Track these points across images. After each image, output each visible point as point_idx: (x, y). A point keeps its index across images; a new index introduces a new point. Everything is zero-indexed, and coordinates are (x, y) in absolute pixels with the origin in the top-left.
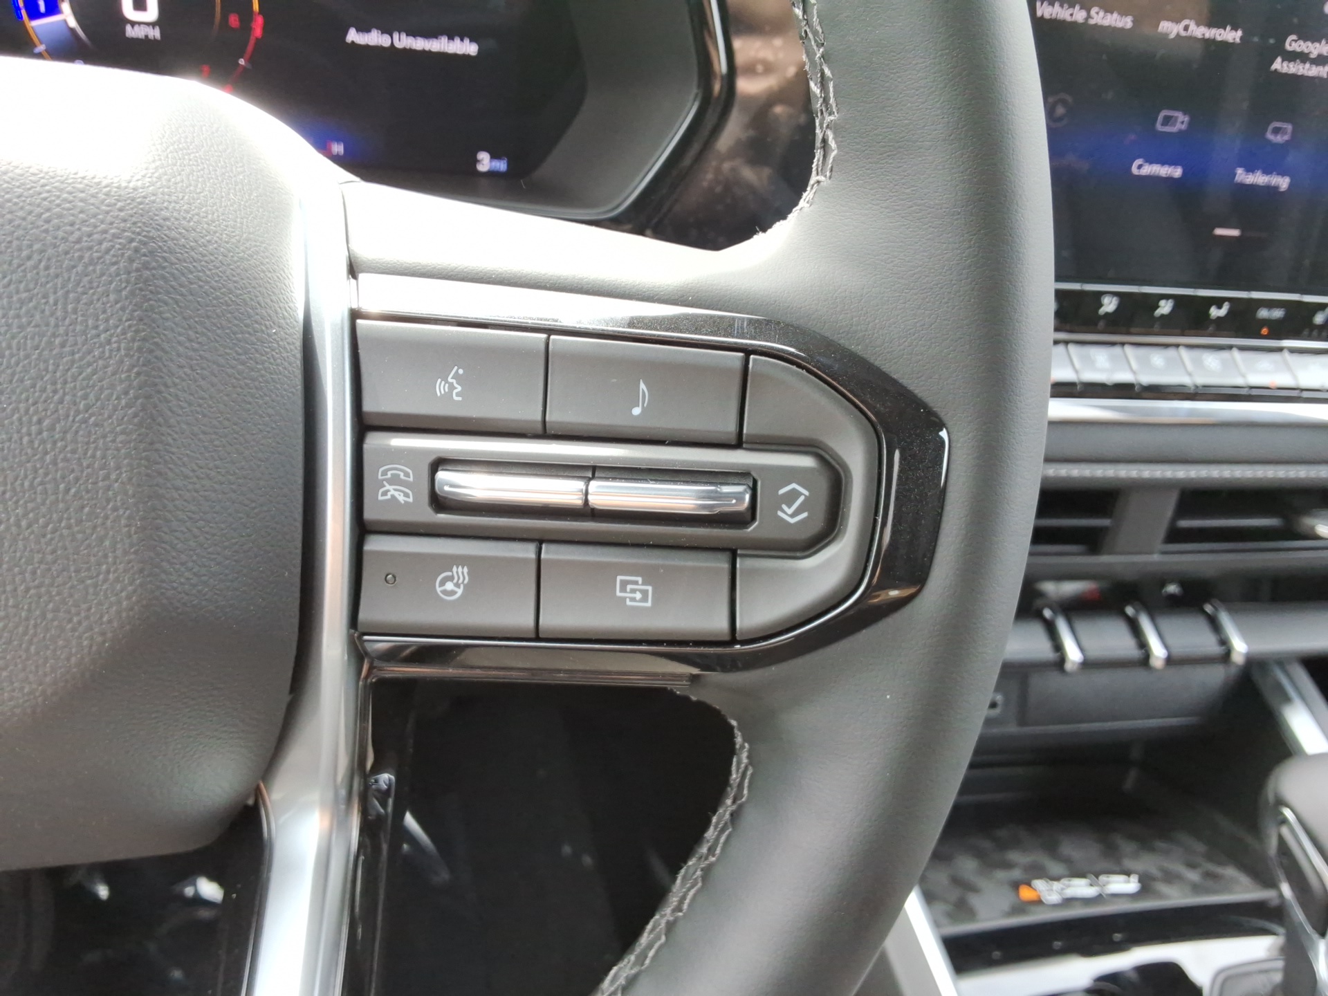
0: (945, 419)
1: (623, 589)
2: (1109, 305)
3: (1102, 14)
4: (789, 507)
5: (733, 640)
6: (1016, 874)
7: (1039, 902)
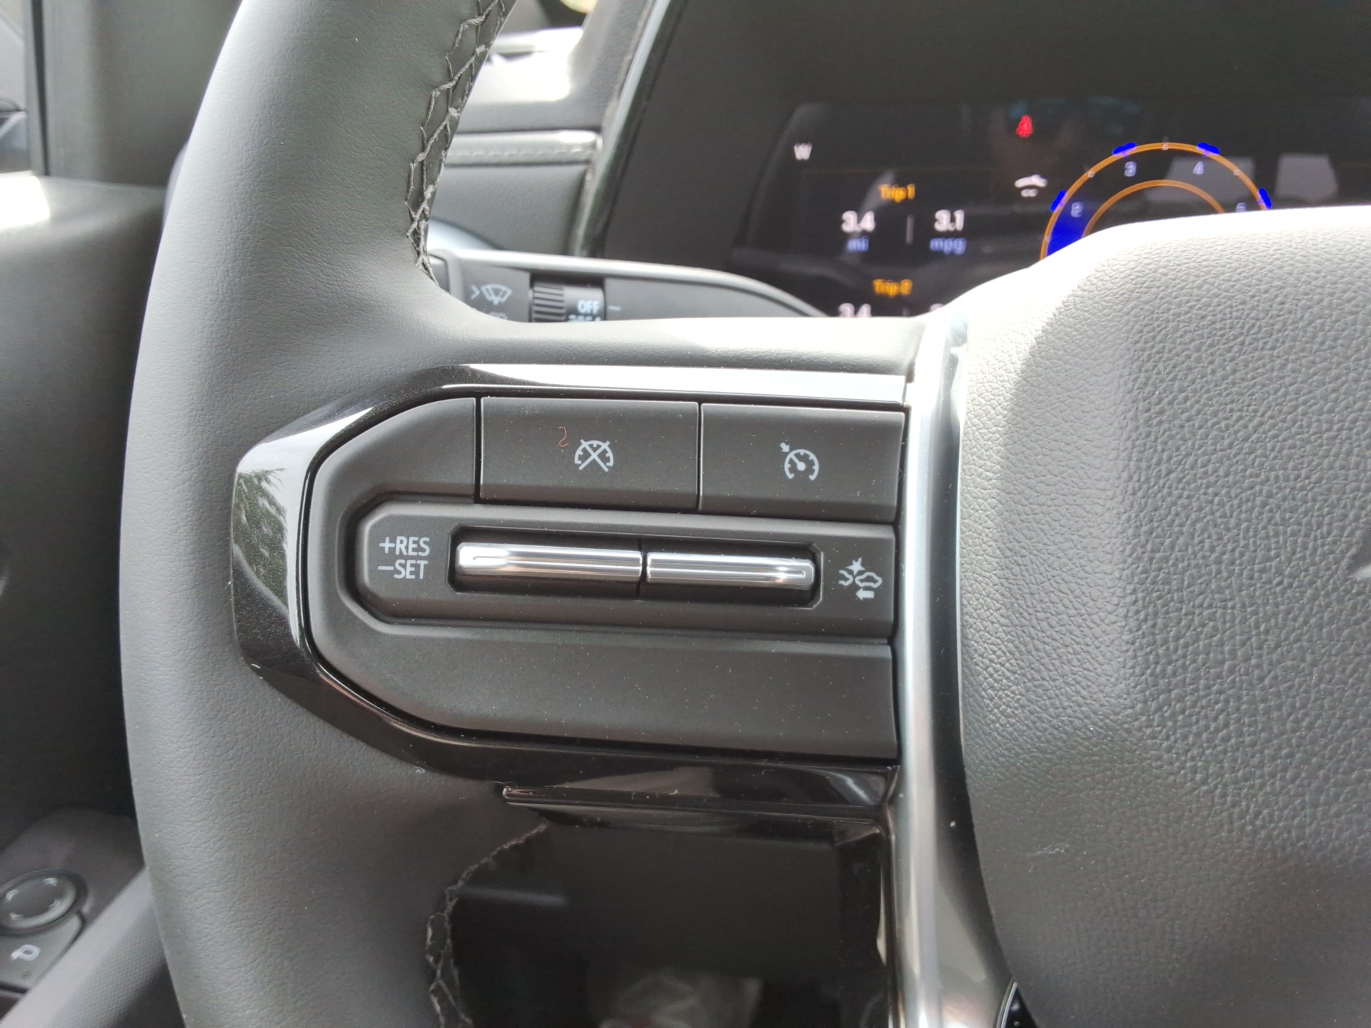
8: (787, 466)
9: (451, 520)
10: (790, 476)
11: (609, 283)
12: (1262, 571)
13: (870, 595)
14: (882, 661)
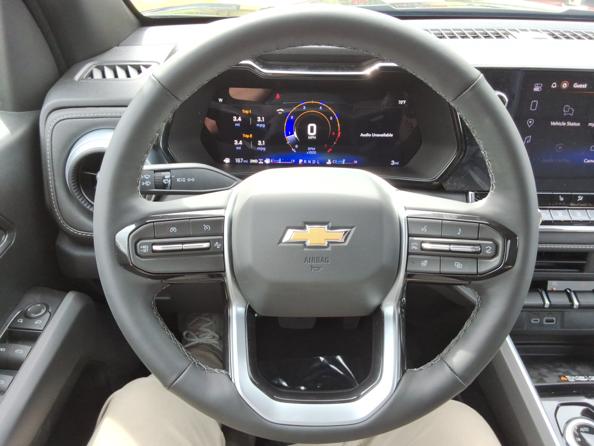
0: (517, 234)
1: (456, 265)
2: (580, 198)
3: (570, 123)
4: (488, 250)
5: (478, 274)
6: (561, 374)
7: (568, 381)
8: (205, 228)
9: (151, 242)
10: (205, 230)
11: (171, 170)
12: (267, 245)
13: (219, 247)
14: (222, 257)
